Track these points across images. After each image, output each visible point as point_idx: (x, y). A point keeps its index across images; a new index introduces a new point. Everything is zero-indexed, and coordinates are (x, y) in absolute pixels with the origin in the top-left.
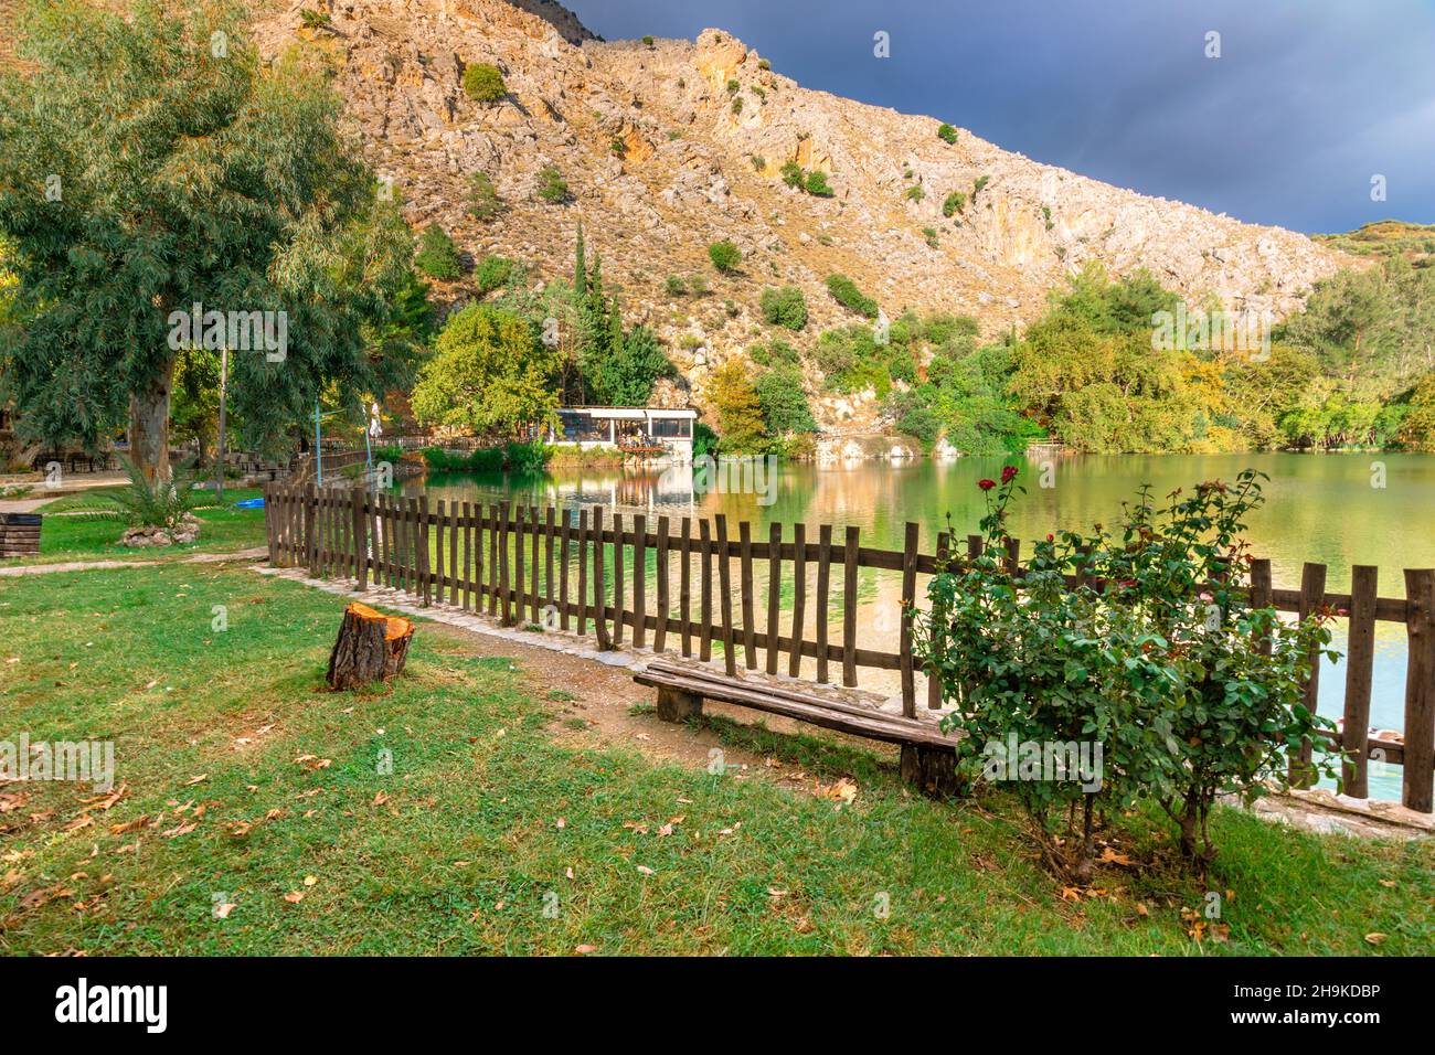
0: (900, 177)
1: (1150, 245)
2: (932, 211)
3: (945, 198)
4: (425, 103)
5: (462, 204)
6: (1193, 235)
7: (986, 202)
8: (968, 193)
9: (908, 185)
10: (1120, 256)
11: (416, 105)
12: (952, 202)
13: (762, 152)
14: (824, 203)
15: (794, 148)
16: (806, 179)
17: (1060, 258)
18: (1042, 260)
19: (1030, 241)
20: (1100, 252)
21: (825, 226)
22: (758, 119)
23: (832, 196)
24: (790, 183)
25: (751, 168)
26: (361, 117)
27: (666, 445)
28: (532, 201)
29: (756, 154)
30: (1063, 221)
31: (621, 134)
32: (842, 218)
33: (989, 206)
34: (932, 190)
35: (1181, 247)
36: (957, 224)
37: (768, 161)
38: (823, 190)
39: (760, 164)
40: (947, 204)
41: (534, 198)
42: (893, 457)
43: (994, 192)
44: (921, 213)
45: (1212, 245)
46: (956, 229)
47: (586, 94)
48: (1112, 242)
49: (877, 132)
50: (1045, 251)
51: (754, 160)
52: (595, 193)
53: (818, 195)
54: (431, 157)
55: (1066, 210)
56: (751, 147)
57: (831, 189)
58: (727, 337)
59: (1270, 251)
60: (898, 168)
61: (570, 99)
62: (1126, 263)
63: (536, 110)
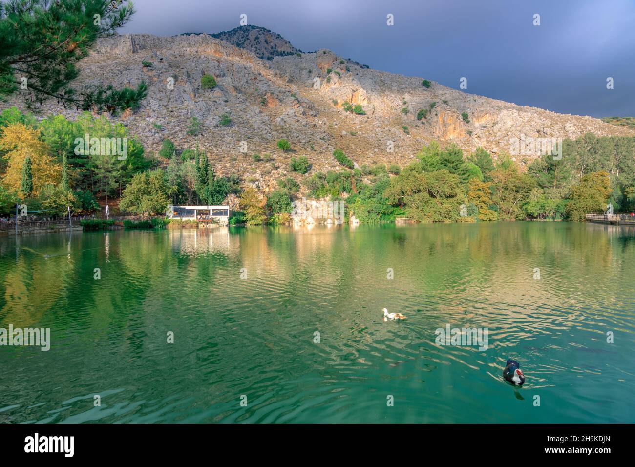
0: (401, 104)
1: (513, 128)
2: (413, 118)
3: (418, 112)
4: (185, 91)
5: (187, 130)
6: (533, 123)
7: (435, 113)
8: (428, 109)
9: (404, 107)
10: (499, 134)
11: (182, 92)
12: (421, 114)
13: (337, 98)
14: (360, 117)
15: (350, 95)
16: (354, 108)
17: (470, 136)
18: (462, 137)
19: (455, 129)
20: (491, 132)
21: (357, 128)
22: (337, 84)
23: (365, 114)
24: (347, 110)
25: (332, 105)
26: (159, 99)
27: (217, 219)
28: (218, 126)
29: (334, 99)
30: (475, 119)
31: (266, 97)
32: (367, 124)
33: (436, 115)
34: (412, 109)
35: (527, 129)
36: (423, 123)
37: (339, 101)
38: (361, 112)
39: (336, 103)
40: (419, 115)
41: (219, 125)
42: (328, 223)
43: (439, 109)
44: (408, 119)
45: (543, 127)
46: (422, 125)
47: (257, 81)
48: (496, 127)
49: (394, 85)
50: (463, 133)
51: (333, 101)
52: (245, 121)
53: (359, 114)
54: (181, 112)
55: (476, 114)
56: (333, 96)
57: (364, 112)
58: (271, 177)
59: (571, 129)
60: (401, 100)
61: (250, 84)
62: (502, 137)
63: (231, 91)
